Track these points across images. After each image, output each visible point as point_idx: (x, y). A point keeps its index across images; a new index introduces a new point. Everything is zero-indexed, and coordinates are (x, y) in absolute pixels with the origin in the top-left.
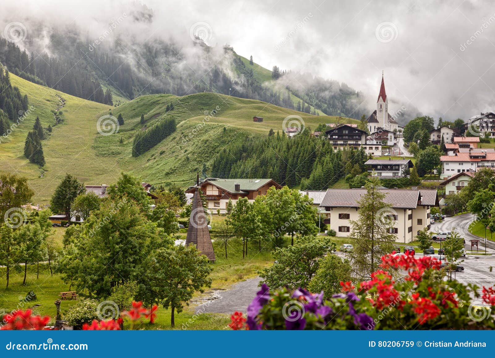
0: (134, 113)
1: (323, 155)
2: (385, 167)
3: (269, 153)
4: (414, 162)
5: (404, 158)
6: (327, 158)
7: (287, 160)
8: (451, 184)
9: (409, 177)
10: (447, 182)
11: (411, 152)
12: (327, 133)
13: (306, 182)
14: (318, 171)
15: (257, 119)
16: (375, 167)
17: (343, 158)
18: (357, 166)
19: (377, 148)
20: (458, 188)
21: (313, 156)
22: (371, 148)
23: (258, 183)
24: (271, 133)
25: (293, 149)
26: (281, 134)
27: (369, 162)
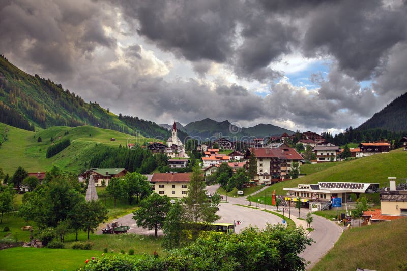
0: (47, 136)
1: (147, 156)
2: (177, 163)
3: (120, 156)
4: (190, 160)
5: (186, 158)
6: (149, 159)
7: (129, 159)
8: (208, 171)
9: (188, 167)
10: (206, 170)
11: (189, 156)
12: (149, 146)
13: (139, 170)
14: (144, 165)
15: (112, 139)
16: (172, 163)
17: (157, 158)
18: (164, 163)
19: (173, 154)
20: (211, 172)
21: (142, 157)
22: (170, 154)
23: (117, 171)
24: (120, 146)
25: (132, 154)
26: (125, 146)
27: (169, 160)
